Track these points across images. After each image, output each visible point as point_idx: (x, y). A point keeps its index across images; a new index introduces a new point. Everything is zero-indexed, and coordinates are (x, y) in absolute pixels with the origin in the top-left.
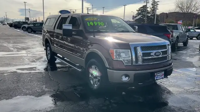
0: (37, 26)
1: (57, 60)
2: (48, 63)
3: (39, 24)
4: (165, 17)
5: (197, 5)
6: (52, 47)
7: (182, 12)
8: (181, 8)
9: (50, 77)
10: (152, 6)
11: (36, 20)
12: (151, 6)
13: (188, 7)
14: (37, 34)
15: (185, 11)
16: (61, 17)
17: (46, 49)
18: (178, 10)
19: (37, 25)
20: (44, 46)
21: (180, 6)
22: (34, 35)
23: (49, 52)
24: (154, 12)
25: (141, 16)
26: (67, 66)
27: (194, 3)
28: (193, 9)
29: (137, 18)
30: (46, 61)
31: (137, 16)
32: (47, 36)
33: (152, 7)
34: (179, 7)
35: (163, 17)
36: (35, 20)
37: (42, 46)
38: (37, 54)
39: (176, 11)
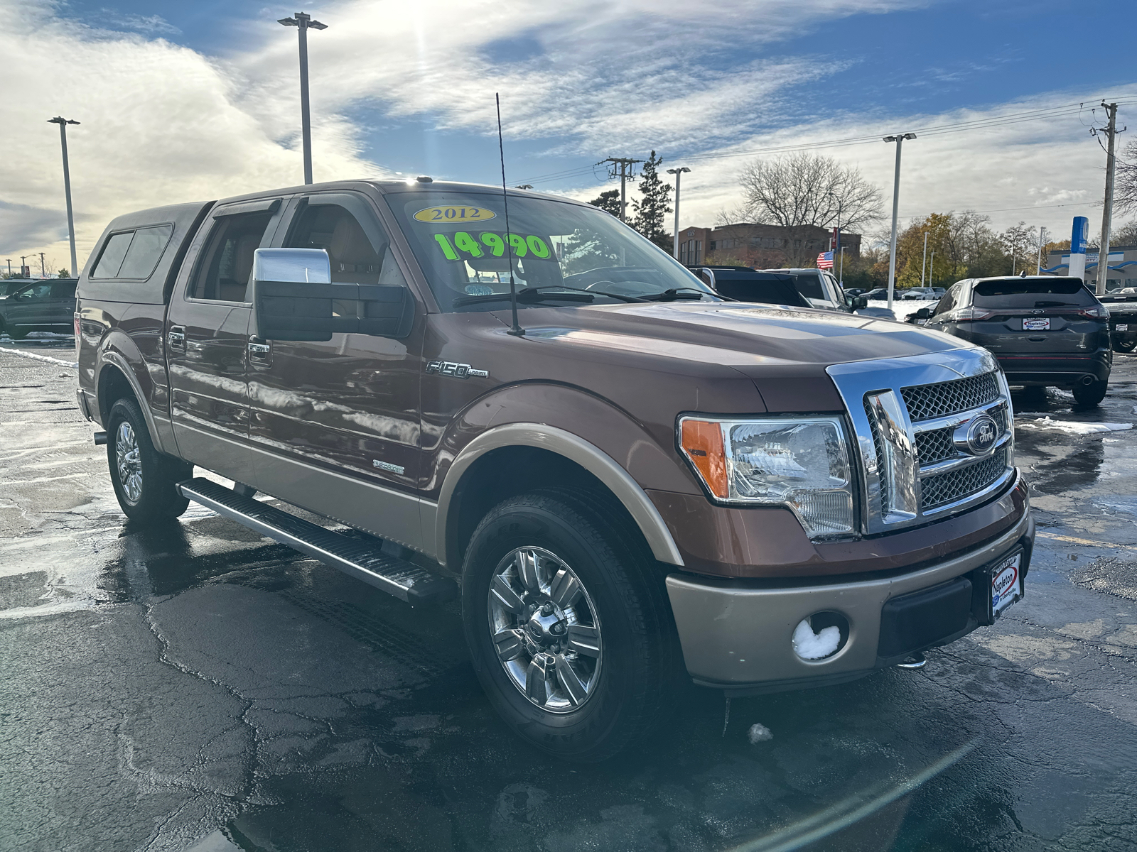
0: (34, 299)
1: (192, 502)
2: (131, 529)
3: (44, 289)
4: (702, 247)
5: (839, 190)
6: (153, 418)
7: (775, 223)
8: (772, 205)
9: (161, 645)
10: (643, 196)
11: (26, 269)
12: (641, 197)
13: (802, 201)
14: (37, 345)
15: (792, 216)
16: (213, 212)
17: (109, 439)
18: (759, 213)
19: (29, 293)
20: (88, 414)
21: (766, 193)
22: (17, 351)
23: (130, 456)
24: (654, 225)
25: (596, 248)
26: (269, 541)
27: (826, 182)
28: (824, 206)
29: (578, 254)
30: (114, 517)
31: (578, 245)
32: (114, 348)
33: (645, 202)
34: (765, 200)
35: (692, 248)
36: (19, 271)
37: (80, 414)
38: (40, 473)
39: (749, 220)
